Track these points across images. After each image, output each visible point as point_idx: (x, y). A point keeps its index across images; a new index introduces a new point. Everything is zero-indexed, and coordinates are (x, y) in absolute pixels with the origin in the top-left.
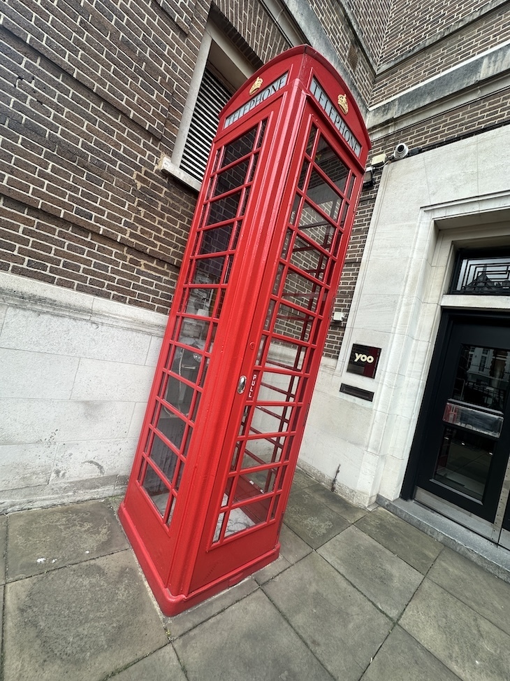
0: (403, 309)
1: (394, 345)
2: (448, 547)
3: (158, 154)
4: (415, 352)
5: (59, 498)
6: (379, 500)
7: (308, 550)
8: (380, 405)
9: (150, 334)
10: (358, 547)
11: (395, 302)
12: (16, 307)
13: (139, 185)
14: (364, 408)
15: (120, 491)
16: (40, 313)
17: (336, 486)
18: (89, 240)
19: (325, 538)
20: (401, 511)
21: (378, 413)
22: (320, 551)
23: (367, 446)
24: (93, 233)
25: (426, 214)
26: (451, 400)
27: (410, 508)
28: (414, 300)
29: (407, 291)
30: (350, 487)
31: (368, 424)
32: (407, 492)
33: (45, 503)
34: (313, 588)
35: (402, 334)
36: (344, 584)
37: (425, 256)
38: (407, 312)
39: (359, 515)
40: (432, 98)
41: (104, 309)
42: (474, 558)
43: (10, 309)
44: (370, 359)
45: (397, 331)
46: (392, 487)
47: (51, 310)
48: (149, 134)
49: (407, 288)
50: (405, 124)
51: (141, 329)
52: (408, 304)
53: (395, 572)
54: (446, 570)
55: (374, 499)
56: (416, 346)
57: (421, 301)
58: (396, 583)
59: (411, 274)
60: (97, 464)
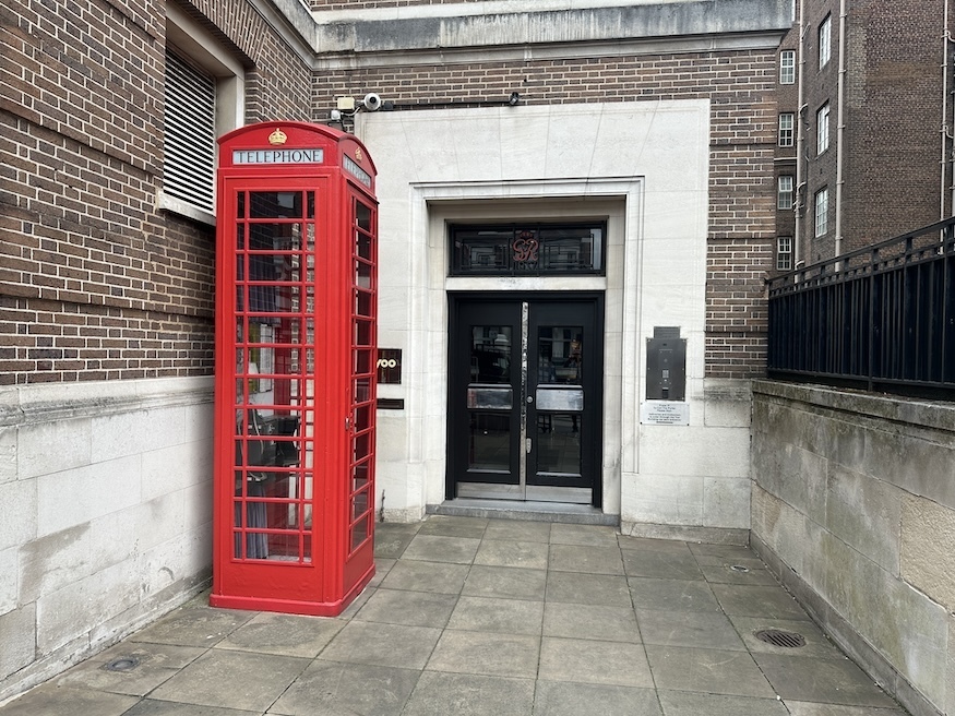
0: (414, 302)
1: (414, 342)
2: (493, 517)
3: (153, 191)
4: (432, 345)
5: (149, 615)
6: (429, 509)
7: (394, 561)
8: (412, 411)
9: (183, 405)
10: (429, 544)
11: (405, 295)
12: (95, 416)
13: (146, 234)
14: (397, 419)
15: (187, 597)
16: (111, 415)
17: (385, 515)
18: (121, 318)
19: (401, 550)
20: (450, 509)
21: (412, 420)
22: (403, 557)
23: (409, 458)
24: (124, 309)
25: (416, 191)
26: (471, 385)
27: (457, 503)
28: (423, 291)
29: (414, 282)
30: (401, 508)
31: (405, 435)
32: (451, 493)
33: (142, 623)
34: (413, 574)
35: (418, 329)
36: (432, 564)
37: (424, 241)
38: (419, 305)
39: (418, 527)
40: (396, 43)
41: (145, 391)
42: (511, 515)
43: (93, 420)
44: (392, 363)
45: (413, 327)
46: (437, 493)
47: (114, 410)
48: (136, 169)
49: (414, 278)
50: (369, 63)
51: (176, 401)
52: (418, 296)
53: (461, 545)
54: (494, 531)
55: (424, 509)
56: (432, 337)
57: (430, 289)
58: (464, 550)
59: (414, 261)
60: (168, 570)
